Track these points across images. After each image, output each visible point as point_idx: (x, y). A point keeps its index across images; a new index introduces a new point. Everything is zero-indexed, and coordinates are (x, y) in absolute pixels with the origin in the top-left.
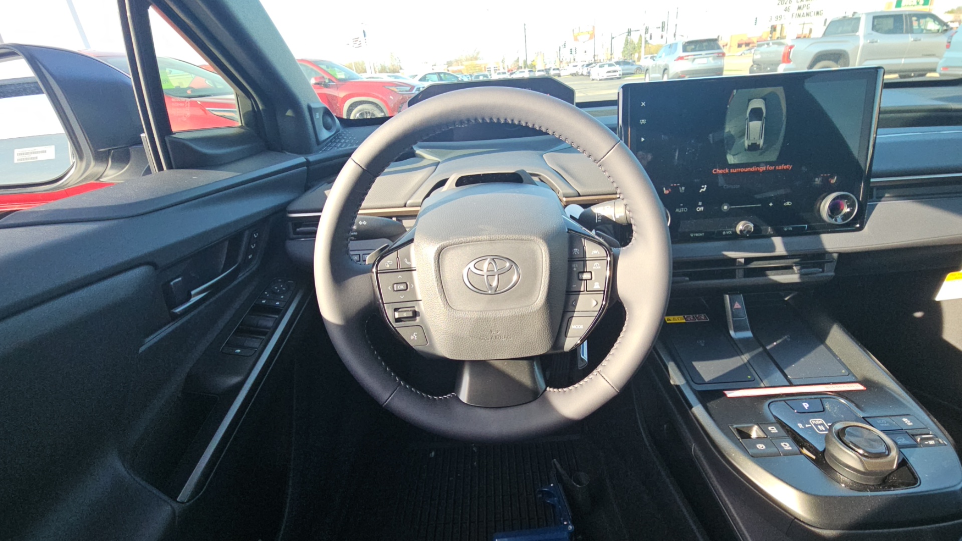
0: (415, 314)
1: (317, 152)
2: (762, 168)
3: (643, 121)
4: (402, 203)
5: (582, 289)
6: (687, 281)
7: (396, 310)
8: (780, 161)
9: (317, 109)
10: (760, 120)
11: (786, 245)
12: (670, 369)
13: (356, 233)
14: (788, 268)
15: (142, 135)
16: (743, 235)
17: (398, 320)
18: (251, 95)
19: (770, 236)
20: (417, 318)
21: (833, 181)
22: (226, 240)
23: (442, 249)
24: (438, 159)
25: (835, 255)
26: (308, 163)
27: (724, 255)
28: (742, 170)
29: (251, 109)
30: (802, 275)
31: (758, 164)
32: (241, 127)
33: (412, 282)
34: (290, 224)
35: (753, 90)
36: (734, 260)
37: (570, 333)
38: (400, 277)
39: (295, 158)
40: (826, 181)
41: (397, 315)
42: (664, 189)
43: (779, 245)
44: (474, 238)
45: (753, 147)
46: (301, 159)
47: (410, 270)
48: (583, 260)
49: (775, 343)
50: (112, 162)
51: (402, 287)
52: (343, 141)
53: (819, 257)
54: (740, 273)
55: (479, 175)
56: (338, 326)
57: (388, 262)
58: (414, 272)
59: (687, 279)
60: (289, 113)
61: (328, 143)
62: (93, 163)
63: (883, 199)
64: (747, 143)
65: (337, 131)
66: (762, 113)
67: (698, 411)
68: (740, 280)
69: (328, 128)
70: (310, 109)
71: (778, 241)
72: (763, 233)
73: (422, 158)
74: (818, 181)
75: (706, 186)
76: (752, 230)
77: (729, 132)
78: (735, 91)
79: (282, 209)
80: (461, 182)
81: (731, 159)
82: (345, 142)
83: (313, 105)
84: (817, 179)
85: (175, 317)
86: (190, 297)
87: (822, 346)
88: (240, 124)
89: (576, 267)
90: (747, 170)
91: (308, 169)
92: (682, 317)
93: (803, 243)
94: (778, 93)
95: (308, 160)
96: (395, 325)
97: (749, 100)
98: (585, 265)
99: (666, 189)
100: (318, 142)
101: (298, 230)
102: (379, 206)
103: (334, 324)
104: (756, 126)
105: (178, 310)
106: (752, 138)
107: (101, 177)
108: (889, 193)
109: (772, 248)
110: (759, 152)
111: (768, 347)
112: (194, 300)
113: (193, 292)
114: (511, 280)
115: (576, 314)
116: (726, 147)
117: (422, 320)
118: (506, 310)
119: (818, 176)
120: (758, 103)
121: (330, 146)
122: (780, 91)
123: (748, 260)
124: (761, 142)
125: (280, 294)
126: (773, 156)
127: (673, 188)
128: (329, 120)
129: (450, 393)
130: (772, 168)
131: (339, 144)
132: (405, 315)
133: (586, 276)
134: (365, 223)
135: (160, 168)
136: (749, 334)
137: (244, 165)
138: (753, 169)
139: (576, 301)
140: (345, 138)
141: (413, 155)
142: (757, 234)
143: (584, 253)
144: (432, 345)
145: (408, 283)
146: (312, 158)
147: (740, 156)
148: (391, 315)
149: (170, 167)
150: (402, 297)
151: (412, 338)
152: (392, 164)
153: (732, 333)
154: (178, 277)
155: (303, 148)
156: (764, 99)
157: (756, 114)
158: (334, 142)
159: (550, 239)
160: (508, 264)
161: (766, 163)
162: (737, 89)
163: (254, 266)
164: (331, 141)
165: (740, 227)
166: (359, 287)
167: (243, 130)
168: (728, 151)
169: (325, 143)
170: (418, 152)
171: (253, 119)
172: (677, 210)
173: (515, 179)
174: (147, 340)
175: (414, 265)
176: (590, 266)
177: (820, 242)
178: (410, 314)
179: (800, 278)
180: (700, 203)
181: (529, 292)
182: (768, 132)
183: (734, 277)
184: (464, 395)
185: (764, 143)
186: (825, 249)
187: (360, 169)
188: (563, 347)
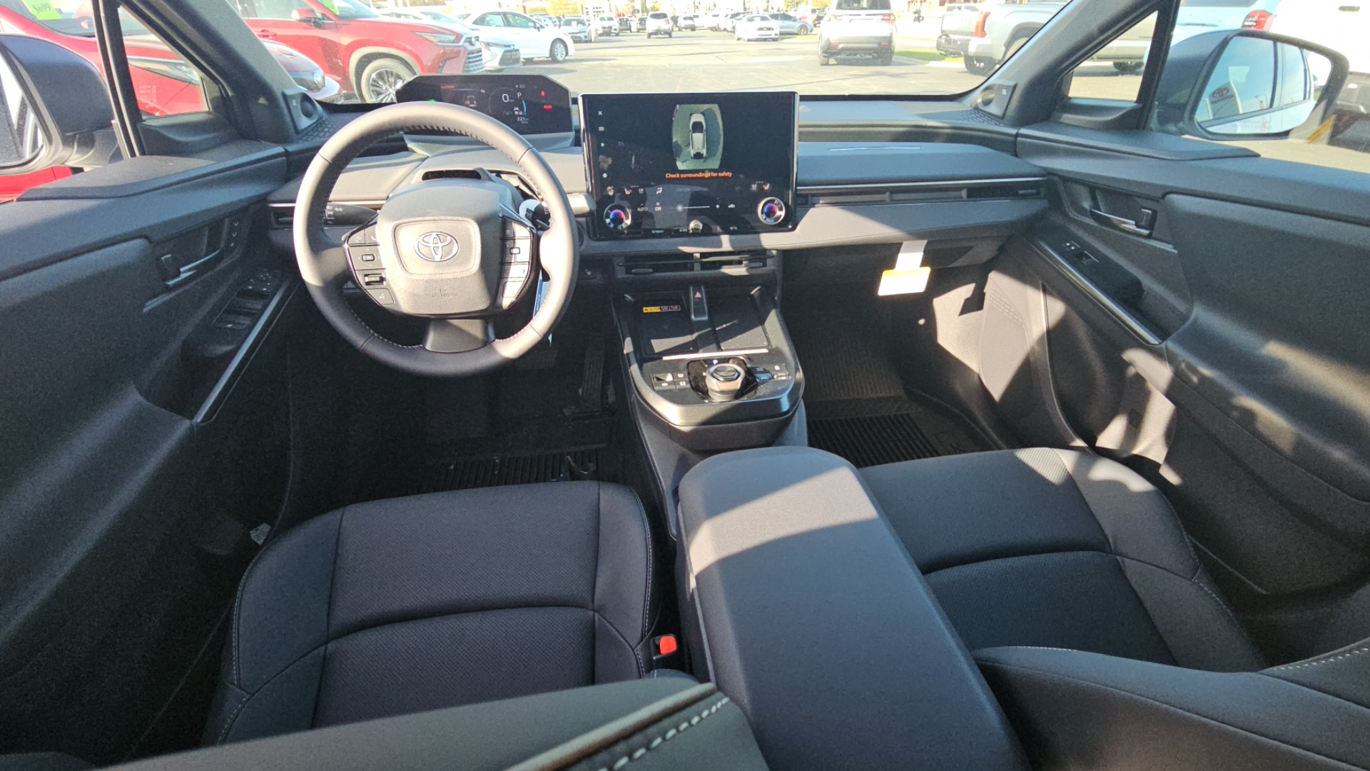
0: (382, 280)
1: (297, 142)
2: (707, 175)
3: (601, 129)
4: (384, 196)
5: (513, 261)
6: (650, 273)
7: (366, 275)
8: (721, 168)
9: (293, 97)
10: (702, 132)
11: (732, 242)
12: (626, 343)
13: (333, 218)
14: (740, 263)
15: (113, 122)
16: (696, 233)
17: (368, 283)
18: (218, 80)
19: (718, 234)
20: (384, 282)
21: (767, 187)
22: (205, 226)
23: (397, 227)
24: (426, 154)
25: (774, 252)
26: (287, 153)
27: (679, 250)
28: (690, 175)
29: (219, 94)
30: (749, 268)
31: (703, 171)
32: (209, 113)
33: (378, 254)
34: (272, 215)
35: (693, 105)
36: (691, 255)
37: (505, 295)
38: (367, 250)
39: (271, 147)
40: (760, 187)
41: (367, 279)
42: (626, 190)
43: (726, 243)
44: (421, 219)
45: (698, 156)
46: (280, 149)
47: (376, 245)
48: (514, 239)
49: (724, 326)
50: (78, 146)
51: (370, 258)
52: (326, 130)
53: (759, 255)
54: (697, 266)
55: (442, 171)
56: (319, 287)
57: (357, 238)
58: (379, 247)
59: (651, 270)
60: (262, 101)
61: (309, 132)
62: (61, 147)
63: (816, 205)
64: (692, 152)
65: (321, 118)
66: (702, 126)
67: (634, 369)
68: (697, 272)
69: (308, 115)
70: (284, 96)
71: (725, 239)
72: (714, 231)
73: (413, 152)
74: (754, 187)
75: (661, 188)
76: (701, 228)
77: (676, 142)
78: (678, 106)
79: (263, 200)
80: (427, 176)
81: (681, 166)
82: (329, 132)
83: (288, 92)
84: (753, 186)
85: (168, 289)
86: (179, 274)
87: (760, 328)
88: (207, 109)
89: (509, 244)
90: (695, 175)
91: (288, 160)
92: (658, 307)
93: (746, 241)
94: (715, 110)
95: (286, 150)
96: (365, 287)
97: (691, 115)
98: (514, 243)
99: (628, 190)
100: (297, 131)
101: (280, 220)
102: (363, 199)
103: (314, 286)
104: (698, 138)
105: (171, 283)
106: (696, 148)
107: (66, 161)
108: (823, 200)
109: (720, 244)
110: (702, 160)
111: (717, 329)
112: (183, 276)
113: (182, 270)
114: (451, 251)
115: (509, 280)
116: (675, 155)
117: (388, 284)
118: (452, 273)
119: (754, 183)
120: (698, 118)
121: (311, 135)
122: (715, 108)
123: (703, 255)
124: (704, 152)
125: (266, 281)
126: (715, 164)
127: (632, 189)
128: (308, 105)
129: (419, 344)
130: (715, 175)
131: (322, 134)
132: (373, 279)
133: (515, 251)
134: (341, 210)
135: (133, 154)
136: (706, 318)
137: (217, 153)
138: (700, 175)
139: (509, 270)
140: (329, 126)
141: (405, 149)
142: (707, 232)
143: (514, 233)
144: (397, 304)
145: (375, 255)
146: (291, 148)
147: (687, 162)
148: (362, 280)
149: (143, 153)
150: (370, 265)
151: (381, 297)
152: (355, 160)
153: (693, 317)
154: (168, 254)
155: (282, 138)
156: (703, 114)
157: (697, 127)
158: (317, 130)
159: (482, 222)
160: (449, 239)
161: (711, 170)
162: (680, 104)
163: (236, 255)
164: (312, 130)
165: (692, 225)
166: (333, 259)
167: (211, 116)
168: (677, 158)
169: (306, 132)
170: (410, 145)
171: (221, 104)
172: (639, 209)
173: (474, 175)
174: (150, 302)
175: (379, 240)
176: (518, 243)
177: (759, 241)
178: (378, 279)
179: (747, 270)
180: (658, 204)
181: (466, 260)
182: (710, 143)
183: (692, 269)
184: (428, 346)
185: (707, 152)
186: (761, 246)
187: (327, 163)
188: (501, 306)
